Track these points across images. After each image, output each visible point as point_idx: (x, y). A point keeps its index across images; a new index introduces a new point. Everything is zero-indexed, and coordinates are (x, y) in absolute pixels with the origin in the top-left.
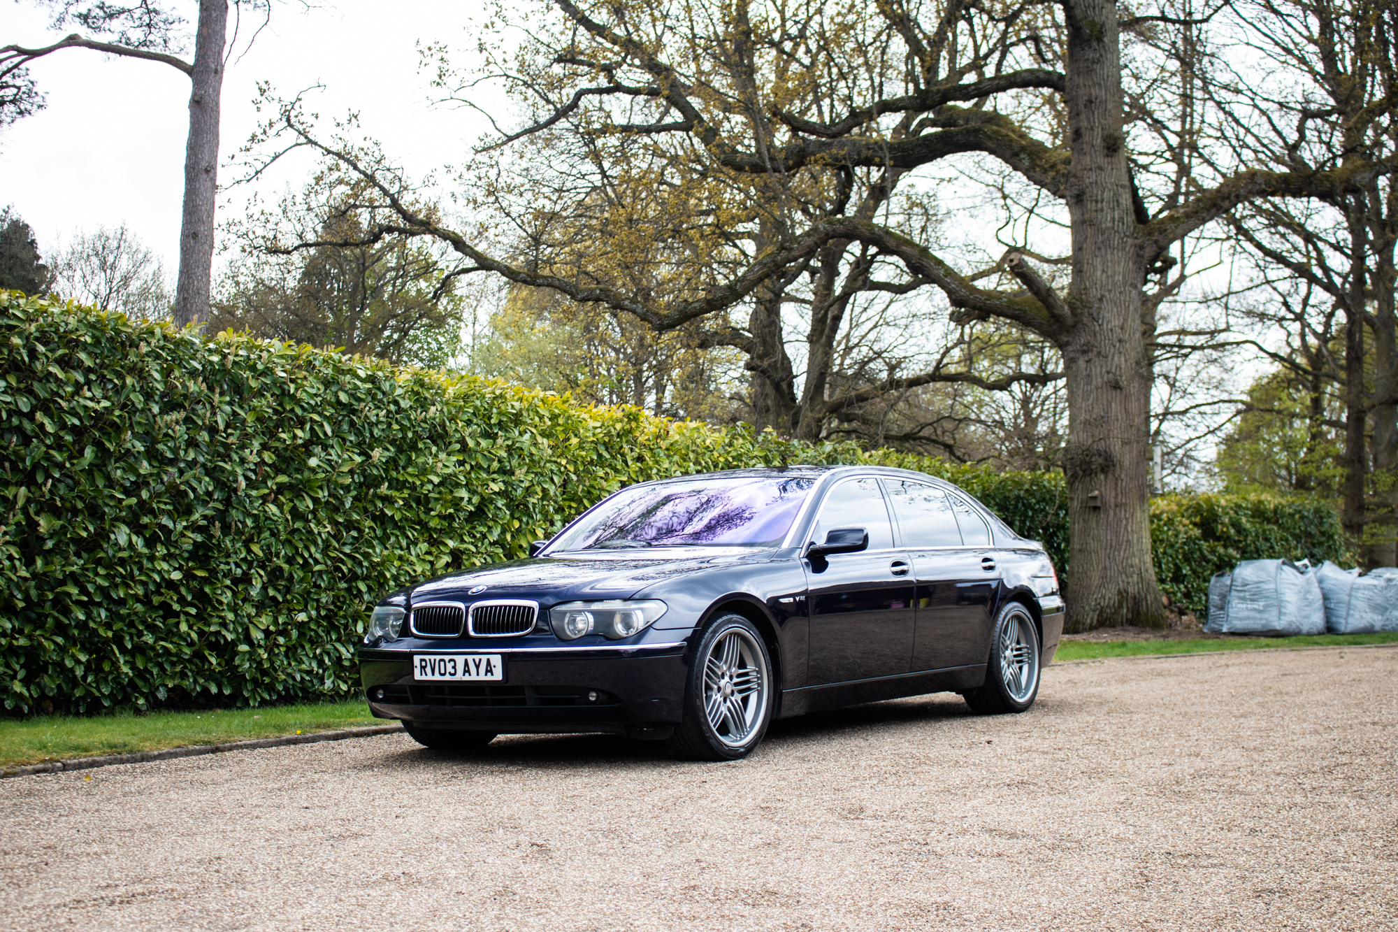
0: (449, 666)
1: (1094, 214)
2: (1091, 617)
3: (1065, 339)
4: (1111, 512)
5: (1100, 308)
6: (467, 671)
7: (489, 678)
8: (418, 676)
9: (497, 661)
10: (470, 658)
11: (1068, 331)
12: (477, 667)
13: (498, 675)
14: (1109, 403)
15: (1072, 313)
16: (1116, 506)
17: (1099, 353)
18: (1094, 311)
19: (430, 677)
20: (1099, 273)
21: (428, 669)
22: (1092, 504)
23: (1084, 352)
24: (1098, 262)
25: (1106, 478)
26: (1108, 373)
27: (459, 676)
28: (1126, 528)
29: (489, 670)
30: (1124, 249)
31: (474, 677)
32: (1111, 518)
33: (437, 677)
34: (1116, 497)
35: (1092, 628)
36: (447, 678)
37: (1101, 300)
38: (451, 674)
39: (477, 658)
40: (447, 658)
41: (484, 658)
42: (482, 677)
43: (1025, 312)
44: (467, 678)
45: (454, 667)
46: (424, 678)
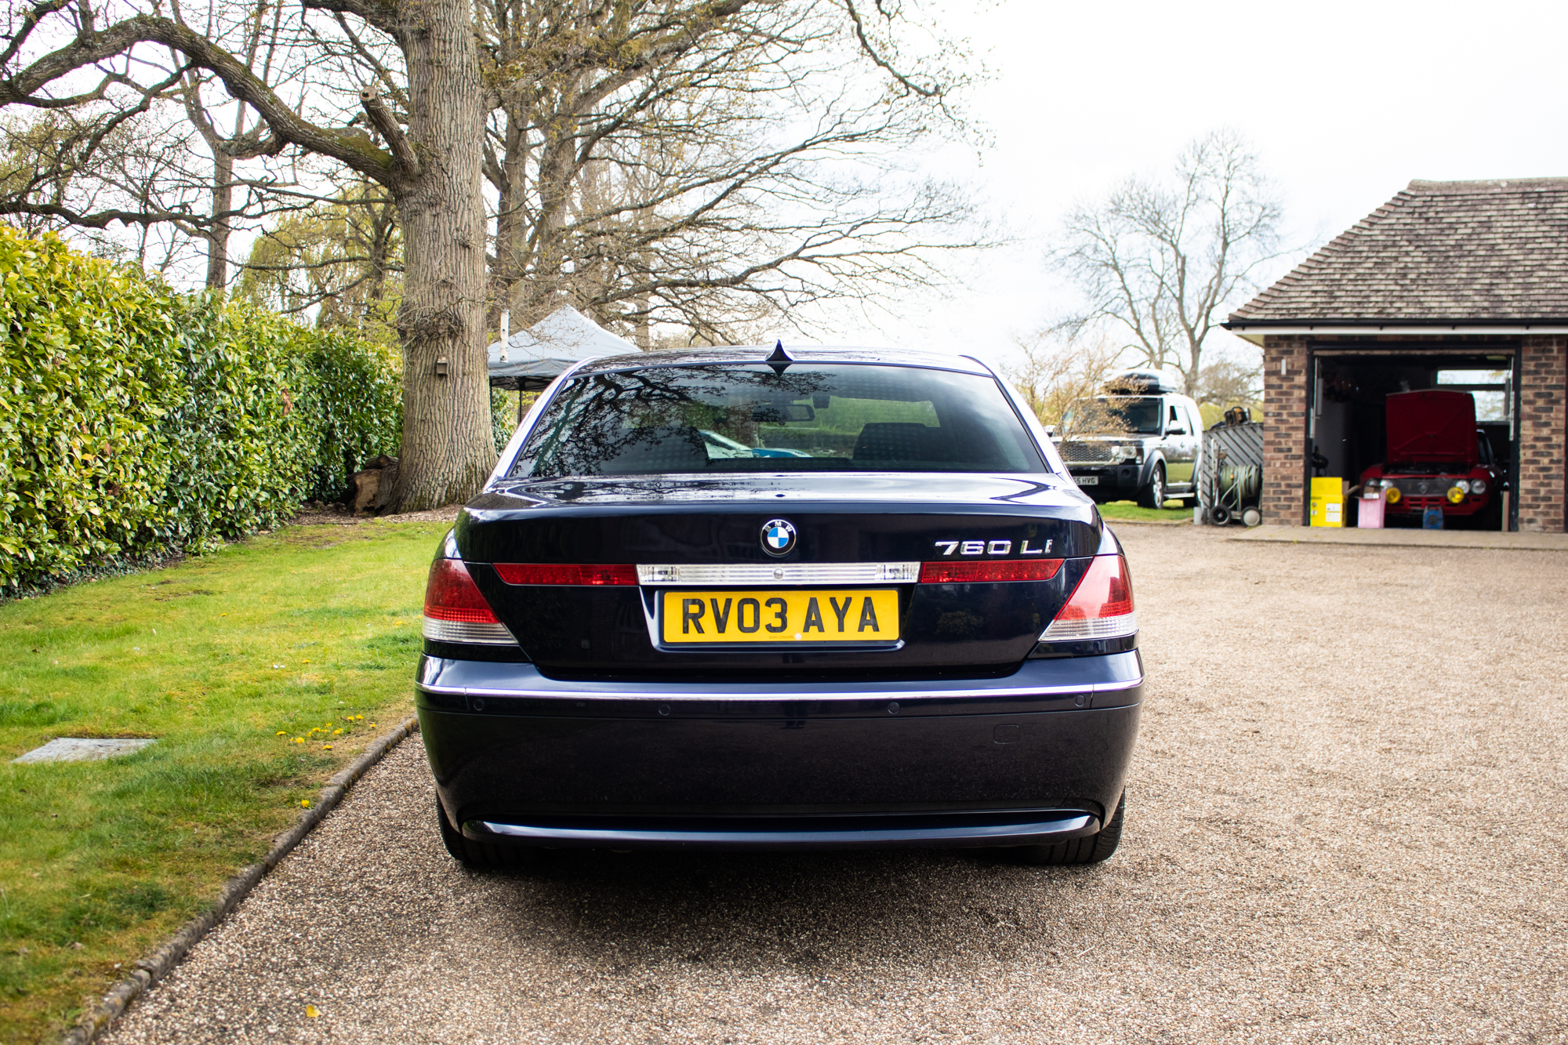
1: (442, 56)
2: (439, 494)
3: (408, 189)
4: (459, 381)
5: (448, 159)
11: (412, 181)
14: (458, 264)
15: (420, 161)
16: (464, 374)
17: (449, 207)
18: (442, 161)
20: (447, 120)
22: (440, 371)
23: (431, 205)
24: (446, 108)
25: (454, 344)
26: (457, 230)
28: (473, 399)
30: (472, 97)
32: (458, 387)
34: (464, 366)
35: (440, 505)
37: (449, 150)
43: (358, 154)
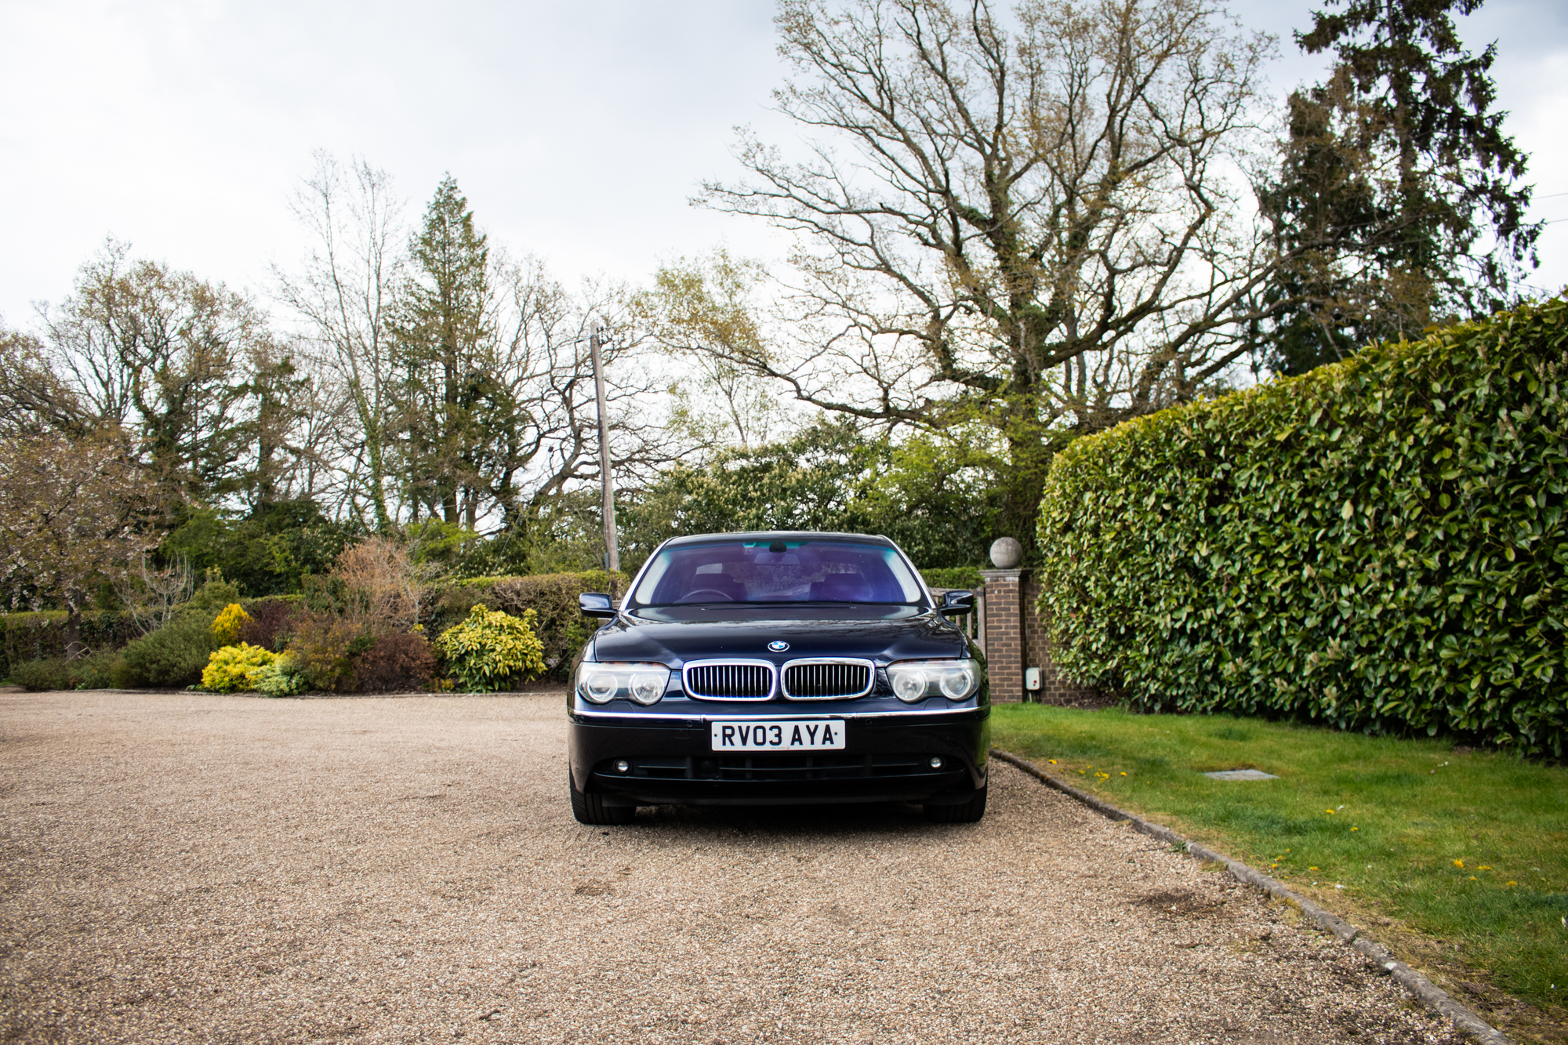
0: (771, 736)
6: (796, 737)
7: (828, 746)
8: (717, 745)
9: (839, 728)
10: (802, 725)
12: (812, 735)
13: (840, 743)
19: (738, 746)
21: (737, 738)
27: (786, 745)
29: (828, 736)
31: (807, 746)
33: (751, 746)
36: (768, 747)
38: (772, 743)
39: (812, 724)
40: (767, 725)
41: (822, 725)
42: (818, 745)
44: (797, 747)
45: (779, 735)
46: (728, 748)
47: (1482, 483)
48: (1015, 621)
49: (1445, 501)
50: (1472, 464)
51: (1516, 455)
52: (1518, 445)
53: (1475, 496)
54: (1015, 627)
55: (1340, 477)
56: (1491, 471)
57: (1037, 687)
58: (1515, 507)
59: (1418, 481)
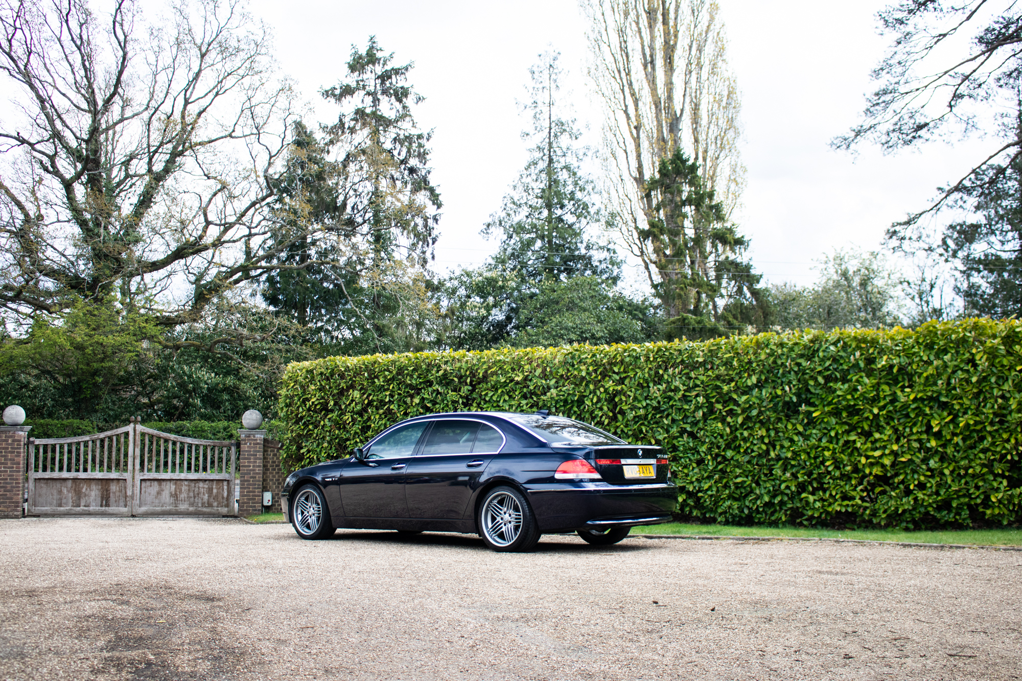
47: (642, 412)
48: (259, 462)
49: (620, 417)
50: (636, 403)
51: (659, 402)
52: (659, 398)
53: (635, 417)
54: (259, 466)
55: (557, 402)
56: (644, 408)
57: (270, 504)
58: (656, 423)
59: (605, 408)
